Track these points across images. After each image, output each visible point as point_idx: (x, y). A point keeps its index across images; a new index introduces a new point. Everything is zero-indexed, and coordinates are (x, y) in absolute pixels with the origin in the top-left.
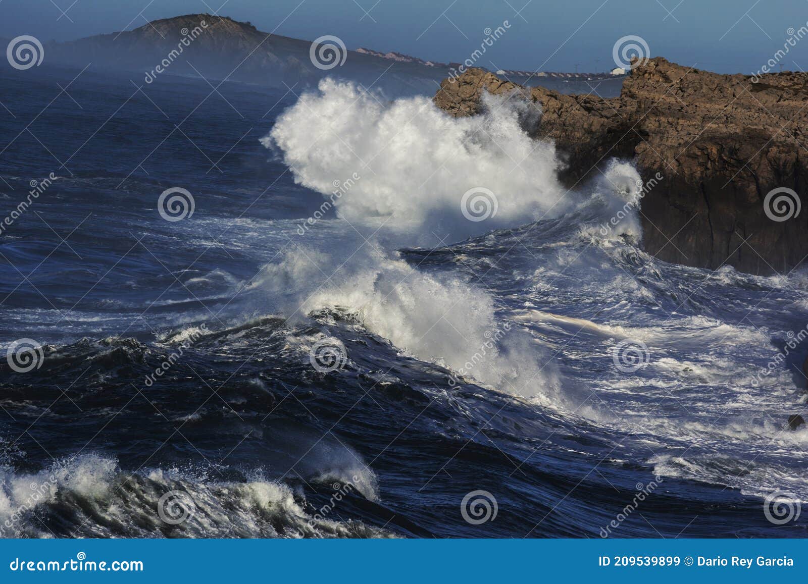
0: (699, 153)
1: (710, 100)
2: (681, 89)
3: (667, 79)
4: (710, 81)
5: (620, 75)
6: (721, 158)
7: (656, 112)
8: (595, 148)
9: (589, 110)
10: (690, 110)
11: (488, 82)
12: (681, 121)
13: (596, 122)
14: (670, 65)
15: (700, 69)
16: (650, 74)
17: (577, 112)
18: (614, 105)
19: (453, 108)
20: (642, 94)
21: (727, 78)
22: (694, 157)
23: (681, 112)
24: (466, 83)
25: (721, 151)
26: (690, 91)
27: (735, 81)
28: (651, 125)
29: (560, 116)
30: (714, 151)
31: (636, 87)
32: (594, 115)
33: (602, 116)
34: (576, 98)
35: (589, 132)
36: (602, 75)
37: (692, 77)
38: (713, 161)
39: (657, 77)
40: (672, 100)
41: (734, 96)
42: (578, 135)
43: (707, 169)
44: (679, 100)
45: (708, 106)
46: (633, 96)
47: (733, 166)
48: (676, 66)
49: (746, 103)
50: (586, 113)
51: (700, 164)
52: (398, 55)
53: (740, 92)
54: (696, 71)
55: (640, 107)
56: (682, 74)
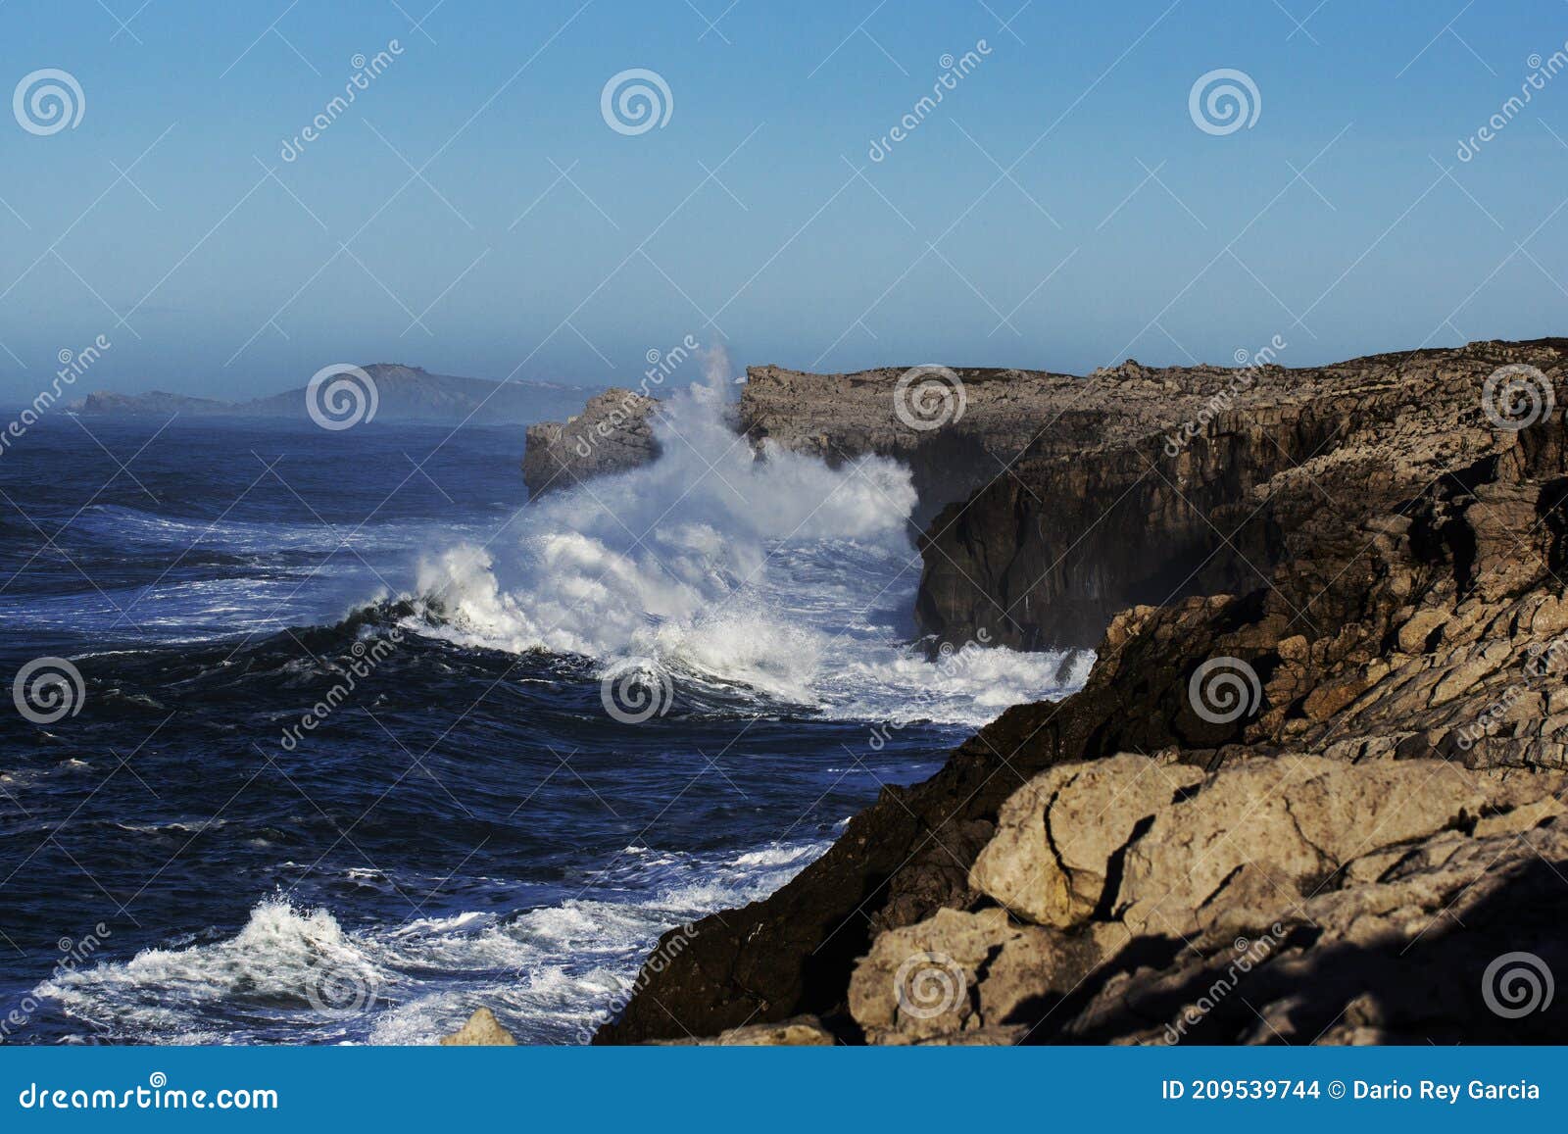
0: (812, 444)
1: (817, 397)
2: (792, 390)
3: (779, 383)
4: (816, 381)
5: (742, 384)
6: (830, 446)
7: (772, 411)
10: (801, 407)
12: (794, 417)
14: (781, 370)
15: (807, 372)
16: (764, 379)
20: (758, 397)
21: (830, 377)
22: (807, 446)
23: (793, 410)
25: (830, 439)
26: (800, 391)
27: (837, 380)
30: (825, 440)
31: (753, 391)
38: (825, 450)
39: (770, 382)
40: (785, 400)
41: (837, 392)
44: (791, 399)
45: (816, 402)
46: (751, 400)
47: (841, 451)
48: (786, 371)
49: (848, 397)
52: (551, 384)
53: (841, 388)
54: (803, 374)
56: (792, 377)
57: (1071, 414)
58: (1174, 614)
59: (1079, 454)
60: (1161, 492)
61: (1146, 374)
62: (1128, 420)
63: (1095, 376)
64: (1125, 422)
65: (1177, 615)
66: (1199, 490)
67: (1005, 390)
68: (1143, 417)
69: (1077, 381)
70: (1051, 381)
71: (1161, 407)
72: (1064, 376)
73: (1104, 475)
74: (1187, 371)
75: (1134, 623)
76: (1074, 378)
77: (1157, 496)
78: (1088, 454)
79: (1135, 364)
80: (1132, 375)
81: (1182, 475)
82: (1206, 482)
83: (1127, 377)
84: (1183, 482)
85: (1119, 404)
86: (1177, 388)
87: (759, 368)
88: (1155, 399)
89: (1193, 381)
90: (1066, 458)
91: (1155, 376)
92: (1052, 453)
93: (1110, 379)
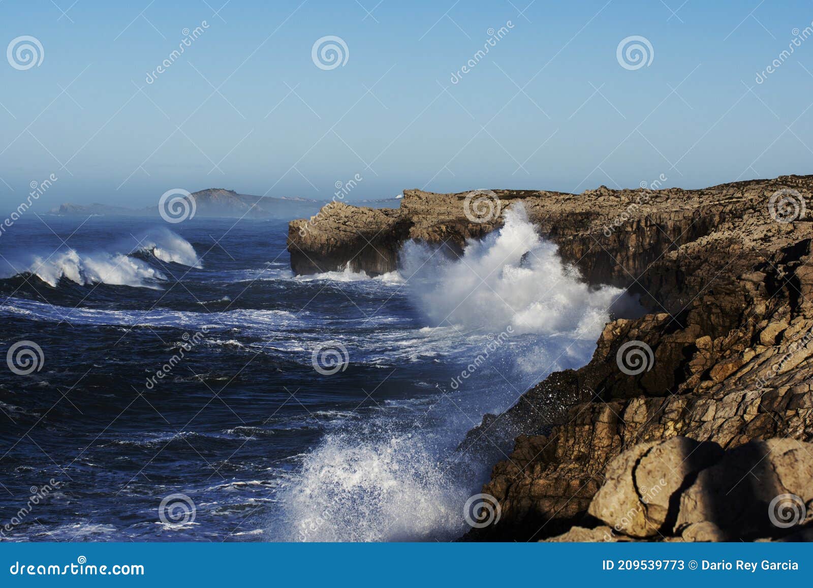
0: (438, 230)
1: (440, 206)
2: (427, 202)
3: (420, 198)
4: (439, 197)
5: (401, 198)
6: (447, 231)
8: (392, 231)
9: (387, 215)
10: (432, 211)
11: (341, 207)
12: (428, 216)
13: (391, 220)
14: (421, 192)
15: (435, 192)
16: (412, 196)
17: (383, 217)
18: (398, 211)
20: (410, 206)
21: (447, 195)
22: (435, 231)
23: (428, 212)
24: (331, 208)
25: (447, 227)
26: (431, 202)
27: (450, 197)
28: (415, 219)
29: (374, 219)
30: (444, 228)
31: (407, 202)
32: (390, 217)
33: (393, 217)
34: (381, 210)
35: (389, 225)
36: (392, 199)
37: (431, 196)
38: (444, 233)
39: (416, 198)
40: (423, 207)
41: (450, 203)
42: (383, 226)
43: (442, 236)
44: (427, 207)
45: (439, 208)
46: (406, 207)
47: (453, 234)
48: (424, 192)
49: (456, 206)
51: (439, 235)
52: (301, 199)
53: (453, 201)
54: (432, 194)
55: (409, 211)
56: (427, 195)
57: (572, 214)
58: (638, 323)
59: (578, 235)
60: (621, 255)
61: (611, 193)
62: (603, 217)
63: (585, 195)
64: (601, 218)
65: (640, 324)
66: (640, 254)
67: (538, 201)
68: (610, 216)
69: (575, 197)
70: (562, 197)
71: (619, 210)
72: (568, 194)
73: (591, 247)
74: (632, 191)
75: (617, 328)
76: (574, 195)
77: (619, 257)
78: (582, 235)
79: (605, 188)
80: (604, 194)
81: (632, 246)
82: (644, 250)
83: (601, 195)
84: (632, 250)
85: (597, 209)
86: (627, 200)
87: (410, 191)
88: (616, 206)
89: (635, 197)
90: (571, 237)
91: (616, 195)
92: (563, 234)
93: (592, 196)
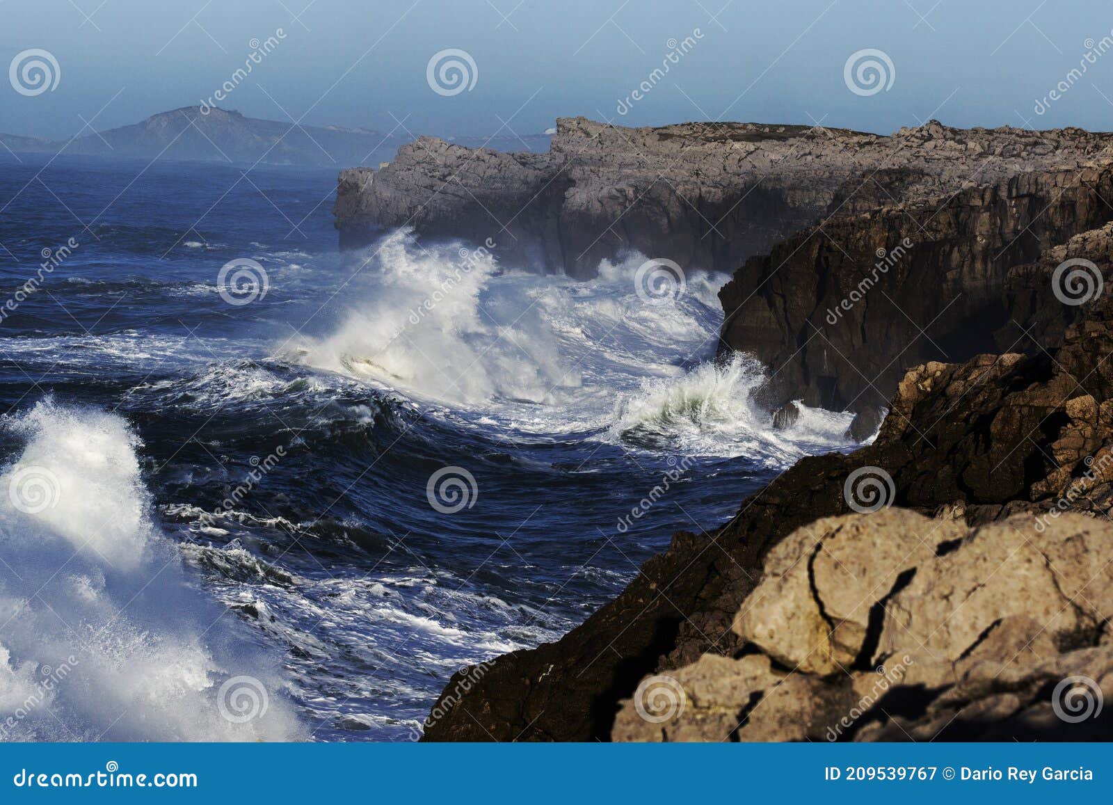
0: (619, 195)
1: (625, 150)
2: (600, 142)
3: (588, 135)
4: (624, 134)
5: (552, 135)
6: (637, 198)
8: (531, 195)
9: (524, 164)
10: (608, 159)
11: (437, 146)
12: (601, 169)
13: (531, 174)
14: (589, 122)
15: (615, 125)
16: (573, 131)
17: (516, 167)
18: (546, 158)
19: (410, 169)
20: (568, 148)
21: (638, 131)
22: (615, 198)
23: (601, 162)
24: (419, 148)
25: (636, 192)
26: (608, 143)
27: (644, 133)
28: (576, 173)
29: (500, 171)
30: (631, 192)
31: (562, 142)
32: (528, 168)
33: (535, 169)
34: (513, 155)
35: (525, 182)
36: (537, 135)
37: (608, 131)
38: (631, 201)
39: (579, 133)
40: (593, 152)
41: (644, 145)
42: (516, 186)
43: (626, 207)
44: (599, 151)
45: (623, 155)
46: (560, 150)
47: (646, 203)
48: (594, 123)
49: (655, 151)
50: (521, 167)
51: (620, 204)
52: (363, 130)
53: (649, 141)
54: (611, 127)
55: (566, 159)
56: (600, 129)
57: (873, 171)
59: (880, 211)
60: (960, 251)
61: (949, 134)
62: (930, 180)
63: (899, 136)
64: (927, 181)
65: (968, 372)
67: (810, 147)
68: (945, 178)
69: (881, 140)
70: (856, 139)
71: (963, 168)
72: (866, 135)
73: (904, 234)
74: (990, 132)
75: (926, 379)
76: (878, 137)
77: (956, 255)
78: (889, 212)
79: (938, 124)
80: (936, 136)
81: (981, 235)
82: (1004, 242)
83: (930, 138)
84: (981, 241)
85: (920, 164)
86: (979, 149)
87: (569, 120)
88: (957, 159)
89: (995, 143)
90: (867, 216)
91: (958, 137)
92: (854, 210)
93: (913, 139)
